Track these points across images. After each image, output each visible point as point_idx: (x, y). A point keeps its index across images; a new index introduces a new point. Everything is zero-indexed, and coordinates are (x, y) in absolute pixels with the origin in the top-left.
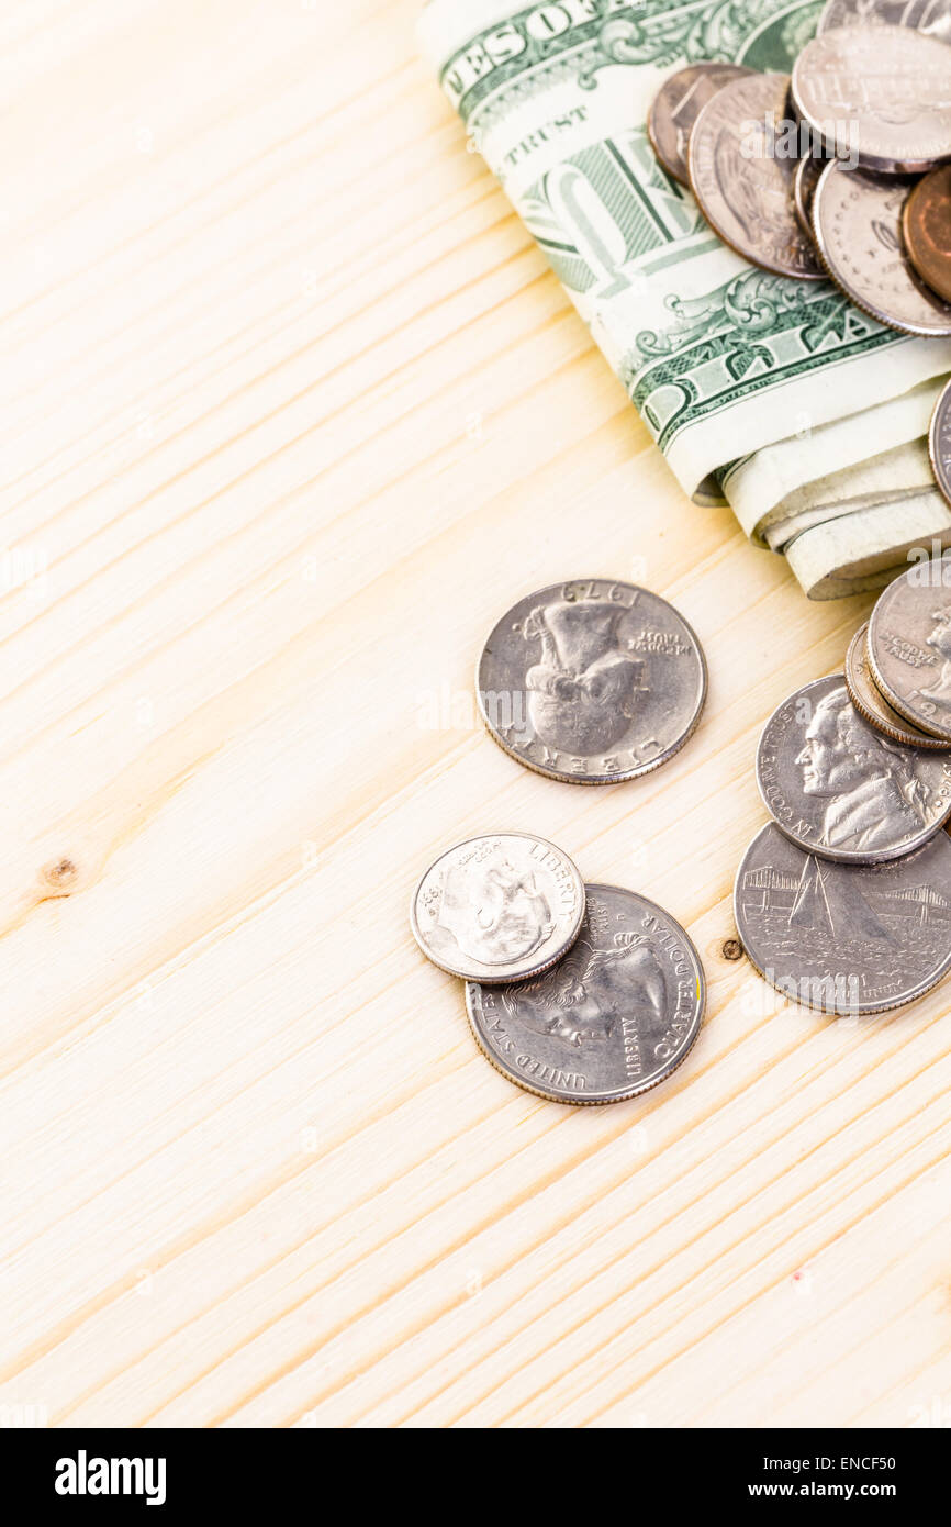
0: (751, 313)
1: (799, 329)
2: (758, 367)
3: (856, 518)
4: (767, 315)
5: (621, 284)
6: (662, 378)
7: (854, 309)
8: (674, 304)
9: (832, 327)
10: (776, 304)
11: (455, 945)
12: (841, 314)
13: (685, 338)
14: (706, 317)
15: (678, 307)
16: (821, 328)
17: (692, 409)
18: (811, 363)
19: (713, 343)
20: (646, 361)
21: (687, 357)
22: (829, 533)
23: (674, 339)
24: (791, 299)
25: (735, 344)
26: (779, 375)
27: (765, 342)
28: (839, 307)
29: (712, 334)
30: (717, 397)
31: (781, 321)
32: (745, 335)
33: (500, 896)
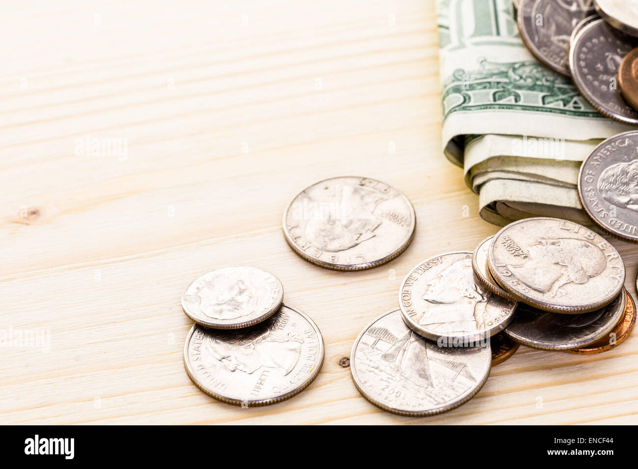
0: (521, 78)
1: (543, 94)
2: (510, 100)
3: (524, 184)
4: (529, 82)
5: (462, 46)
6: (457, 90)
7: (581, 98)
8: (482, 62)
9: (563, 100)
10: (537, 79)
11: (198, 304)
12: (572, 97)
13: (478, 77)
14: (496, 71)
15: (484, 63)
16: (557, 98)
17: (464, 107)
18: (540, 109)
19: (492, 84)
20: (453, 81)
21: (475, 85)
22: (504, 184)
23: (473, 76)
24: (547, 81)
25: (503, 87)
26: (519, 108)
27: (520, 92)
28: (572, 94)
29: (494, 79)
30: (479, 106)
31: (536, 87)
32: (512, 85)
33: (236, 290)
